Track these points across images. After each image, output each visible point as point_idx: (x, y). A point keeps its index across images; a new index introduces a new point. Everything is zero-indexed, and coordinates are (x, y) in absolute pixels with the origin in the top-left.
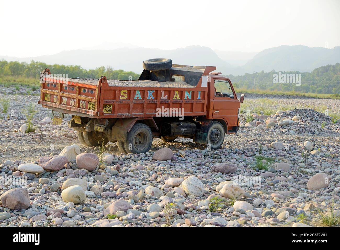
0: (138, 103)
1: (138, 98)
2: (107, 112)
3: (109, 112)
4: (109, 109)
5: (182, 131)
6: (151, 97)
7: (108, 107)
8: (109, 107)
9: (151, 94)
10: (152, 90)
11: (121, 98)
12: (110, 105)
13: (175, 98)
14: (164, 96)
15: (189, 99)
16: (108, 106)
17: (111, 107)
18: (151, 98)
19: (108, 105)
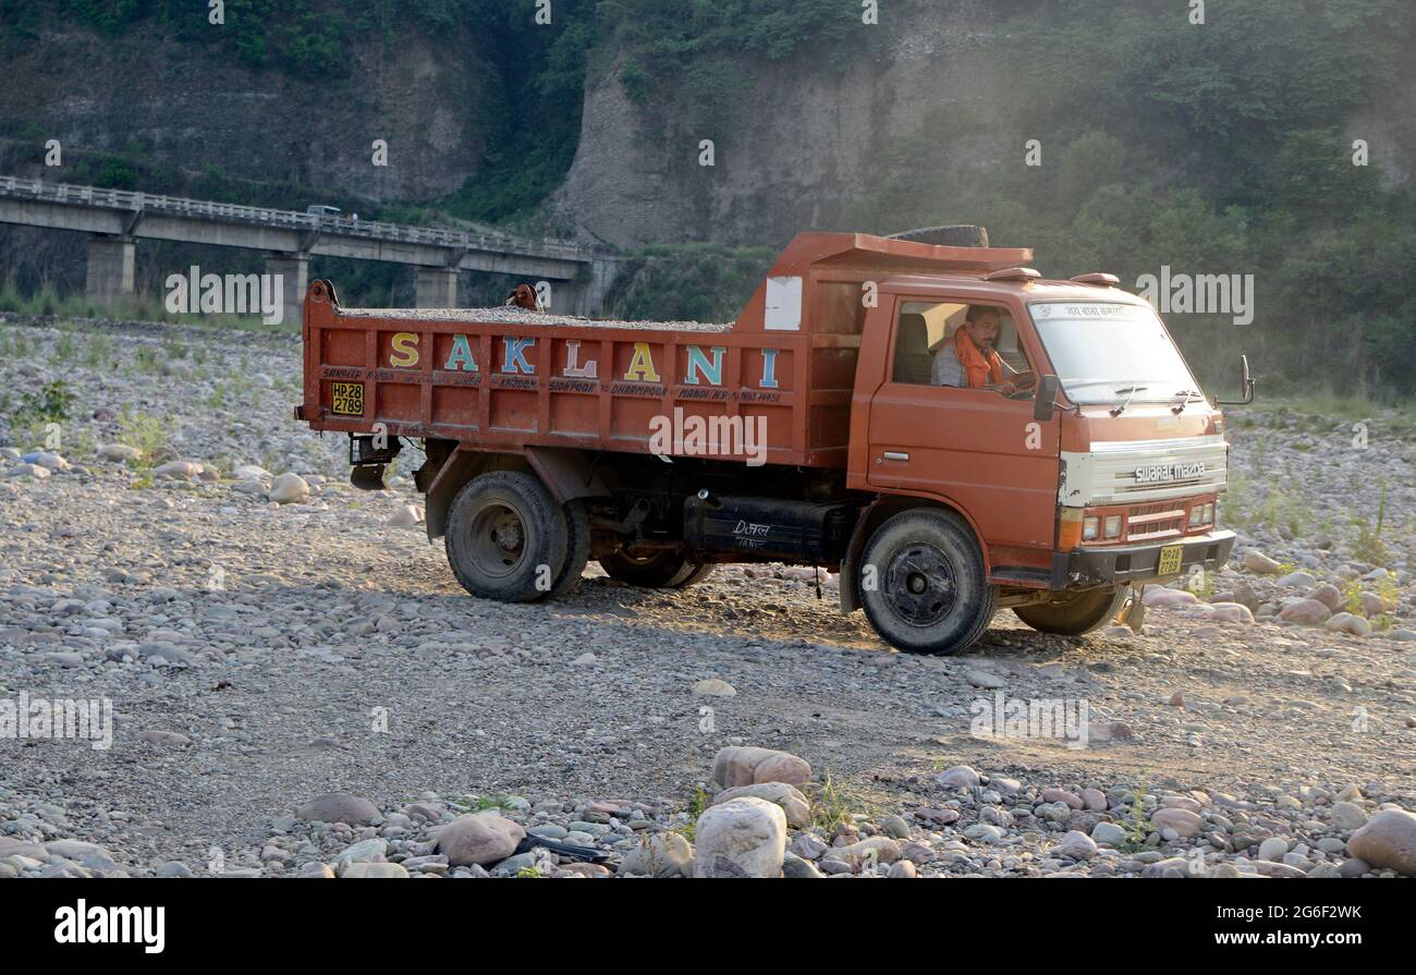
0: (452, 383)
1: (460, 364)
2: (347, 412)
3: (354, 413)
4: (355, 399)
5: (743, 534)
6: (516, 363)
7: (347, 393)
8: (353, 394)
9: (517, 350)
10: (521, 338)
11: (393, 360)
12: (355, 386)
13: (637, 377)
14: (580, 365)
15: (713, 383)
16: (349, 390)
17: (358, 392)
18: (519, 368)
19: (348, 386)
